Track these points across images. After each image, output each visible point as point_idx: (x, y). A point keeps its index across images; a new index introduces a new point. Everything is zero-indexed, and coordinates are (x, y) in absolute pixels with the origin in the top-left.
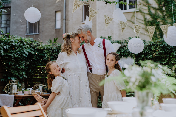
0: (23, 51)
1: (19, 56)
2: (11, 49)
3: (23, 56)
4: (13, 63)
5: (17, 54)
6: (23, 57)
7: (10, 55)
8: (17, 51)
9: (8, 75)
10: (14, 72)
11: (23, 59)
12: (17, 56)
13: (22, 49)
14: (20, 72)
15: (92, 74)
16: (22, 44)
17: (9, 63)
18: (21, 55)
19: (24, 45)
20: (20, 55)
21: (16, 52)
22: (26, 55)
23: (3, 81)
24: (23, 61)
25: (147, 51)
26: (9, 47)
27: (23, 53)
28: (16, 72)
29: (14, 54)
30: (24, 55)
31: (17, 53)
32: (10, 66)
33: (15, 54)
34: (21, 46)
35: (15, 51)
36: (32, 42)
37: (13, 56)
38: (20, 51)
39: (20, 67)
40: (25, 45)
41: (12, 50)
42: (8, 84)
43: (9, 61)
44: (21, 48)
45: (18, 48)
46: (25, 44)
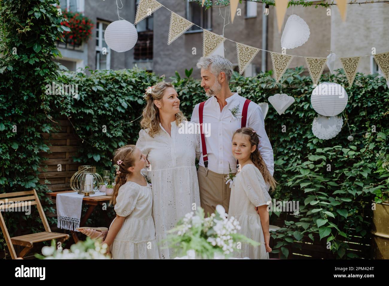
0: (117, 100)
1: (108, 113)
2: (91, 100)
3: (117, 110)
4: (95, 126)
5: (104, 109)
6: (116, 113)
7: (88, 111)
8: (103, 103)
9: (89, 151)
10: (100, 144)
11: (116, 117)
12: (104, 112)
13: (116, 96)
14: (113, 142)
15: (207, 171)
16: (116, 86)
17: (88, 128)
18: (112, 109)
19: (121, 87)
20: (110, 110)
21: (101, 104)
22: (123, 108)
23: (77, 162)
24: (118, 120)
25: (374, 102)
26: (86, 95)
27: (117, 105)
28: (103, 145)
29: (95, 109)
30: (119, 109)
31: (103, 106)
32: (89, 133)
33: (99, 108)
34: (114, 90)
35: (99, 102)
36: (141, 78)
37: (93, 113)
38: (109, 102)
39: (112, 134)
40: (124, 87)
41: (93, 101)
42: (76, 174)
43: (88, 124)
44: (113, 96)
45: (106, 96)
46: (124, 85)
